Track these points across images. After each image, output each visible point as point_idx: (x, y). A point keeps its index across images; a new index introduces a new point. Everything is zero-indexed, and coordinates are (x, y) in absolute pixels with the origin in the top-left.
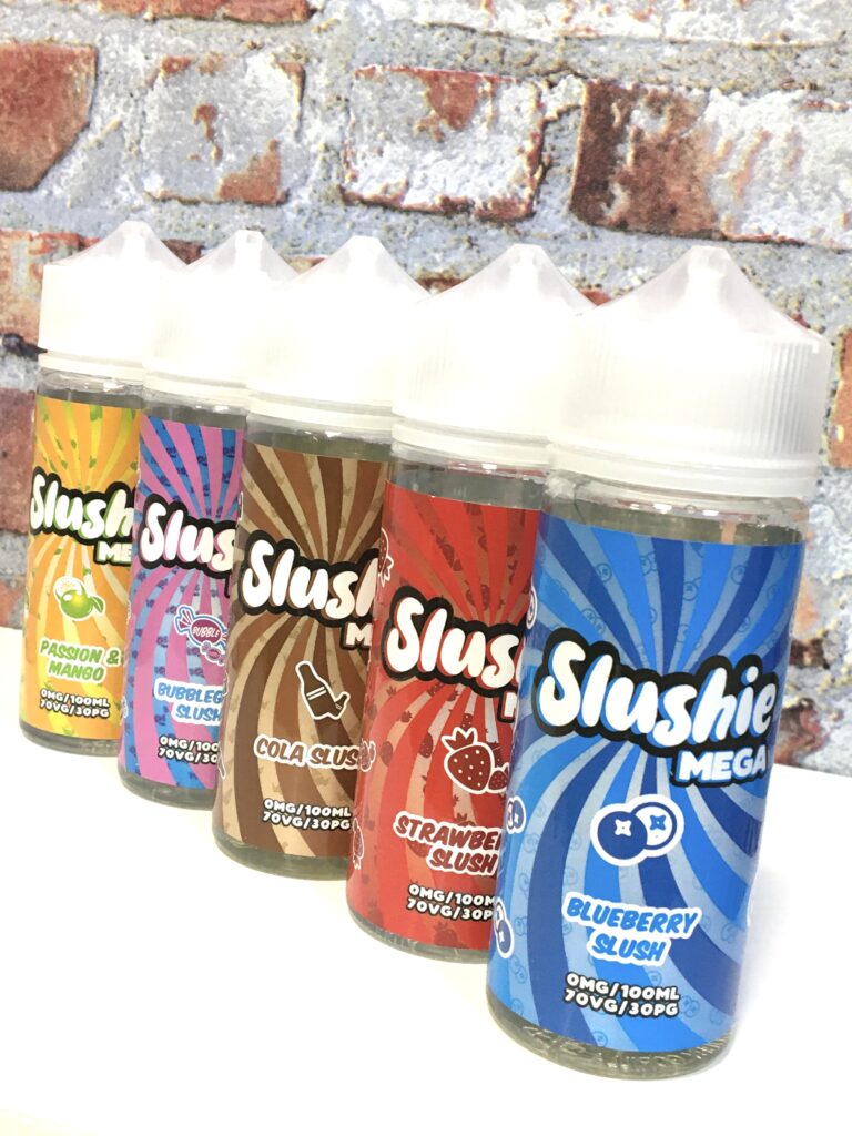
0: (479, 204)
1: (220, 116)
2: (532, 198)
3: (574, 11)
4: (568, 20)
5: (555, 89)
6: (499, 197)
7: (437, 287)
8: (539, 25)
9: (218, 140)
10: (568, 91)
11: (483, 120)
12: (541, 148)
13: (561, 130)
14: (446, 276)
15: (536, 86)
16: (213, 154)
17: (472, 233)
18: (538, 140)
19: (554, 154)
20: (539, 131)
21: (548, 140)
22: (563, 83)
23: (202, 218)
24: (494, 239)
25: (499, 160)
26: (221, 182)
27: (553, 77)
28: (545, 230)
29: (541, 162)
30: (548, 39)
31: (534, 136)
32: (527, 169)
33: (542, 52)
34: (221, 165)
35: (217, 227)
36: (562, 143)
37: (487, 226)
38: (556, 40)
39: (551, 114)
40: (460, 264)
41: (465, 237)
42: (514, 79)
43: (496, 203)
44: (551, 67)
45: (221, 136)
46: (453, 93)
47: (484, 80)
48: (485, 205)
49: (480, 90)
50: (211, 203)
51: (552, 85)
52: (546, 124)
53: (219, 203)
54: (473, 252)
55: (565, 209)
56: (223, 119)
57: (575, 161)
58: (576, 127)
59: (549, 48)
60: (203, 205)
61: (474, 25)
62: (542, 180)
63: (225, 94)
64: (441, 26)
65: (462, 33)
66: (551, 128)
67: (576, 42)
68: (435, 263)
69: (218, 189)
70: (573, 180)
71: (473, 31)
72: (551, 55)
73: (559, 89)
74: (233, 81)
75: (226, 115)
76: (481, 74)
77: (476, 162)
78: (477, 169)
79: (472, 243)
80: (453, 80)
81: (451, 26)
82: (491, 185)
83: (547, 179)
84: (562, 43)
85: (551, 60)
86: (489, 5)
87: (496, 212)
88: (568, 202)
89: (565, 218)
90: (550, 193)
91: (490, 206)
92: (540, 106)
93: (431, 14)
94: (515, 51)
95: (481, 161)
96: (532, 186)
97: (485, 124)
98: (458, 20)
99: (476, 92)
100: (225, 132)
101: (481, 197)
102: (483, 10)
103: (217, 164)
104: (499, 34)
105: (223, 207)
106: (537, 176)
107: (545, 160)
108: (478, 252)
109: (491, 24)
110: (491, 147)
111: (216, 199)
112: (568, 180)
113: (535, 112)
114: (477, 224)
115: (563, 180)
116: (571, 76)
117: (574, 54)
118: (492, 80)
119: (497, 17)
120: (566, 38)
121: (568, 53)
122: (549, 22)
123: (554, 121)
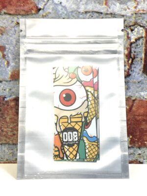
1: (7, 50)
2: (129, 69)
3: (138, 4)
4: (136, 7)
5: (133, 32)
8: (125, 10)
9: (7, 58)
10: (138, 32)
12: (130, 52)
13: (137, 45)
15: (127, 31)
16: (6, 63)
18: (129, 50)
19: (135, 54)
20: (129, 46)
21: (133, 49)
22: (136, 29)
23: (4, 87)
26: (10, 73)
27: (132, 28)
28: (135, 80)
30: (129, 14)
31: (127, 49)
32: (126, 60)
33: (128, 19)
34: (9, 67)
35: (10, 90)
36: (138, 50)
38: (132, 14)
39: (133, 40)
44: (131, 24)
45: (8, 57)
50: (7, 81)
51: (132, 30)
52: (131, 44)
53: (10, 81)
55: (141, 72)
56: (8, 50)
57: (143, 55)
58: (142, 44)
59: (130, 17)
60: (4, 82)
61: (102, 11)
62: (132, 63)
63: (8, 41)
64: (89, 12)
65: (98, 14)
66: (133, 45)
67: (140, 15)
69: (9, 76)
70: (143, 62)
71: (101, 13)
72: (131, 20)
73: (135, 32)
74: (11, 36)
75: (10, 49)
81: (92, 12)
83: (134, 62)
84: (134, 15)
85: (131, 22)
86: (106, 4)
88: (142, 70)
89: (142, 75)
90: (135, 67)
92: (129, 38)
93: (85, 8)
96: (128, 66)
98: (95, 10)
100: (10, 55)
102: (104, 6)
103: (8, 67)
104: (111, 14)
105: (12, 82)
106: (130, 62)
107: (132, 56)
109: (108, 10)
111: (9, 80)
112: (141, 62)
113: (127, 40)
115: (139, 63)
116: (139, 27)
117: (139, 19)
119: (110, 8)
120: (136, 14)
121: (137, 19)
122: (129, 9)
123: (134, 43)
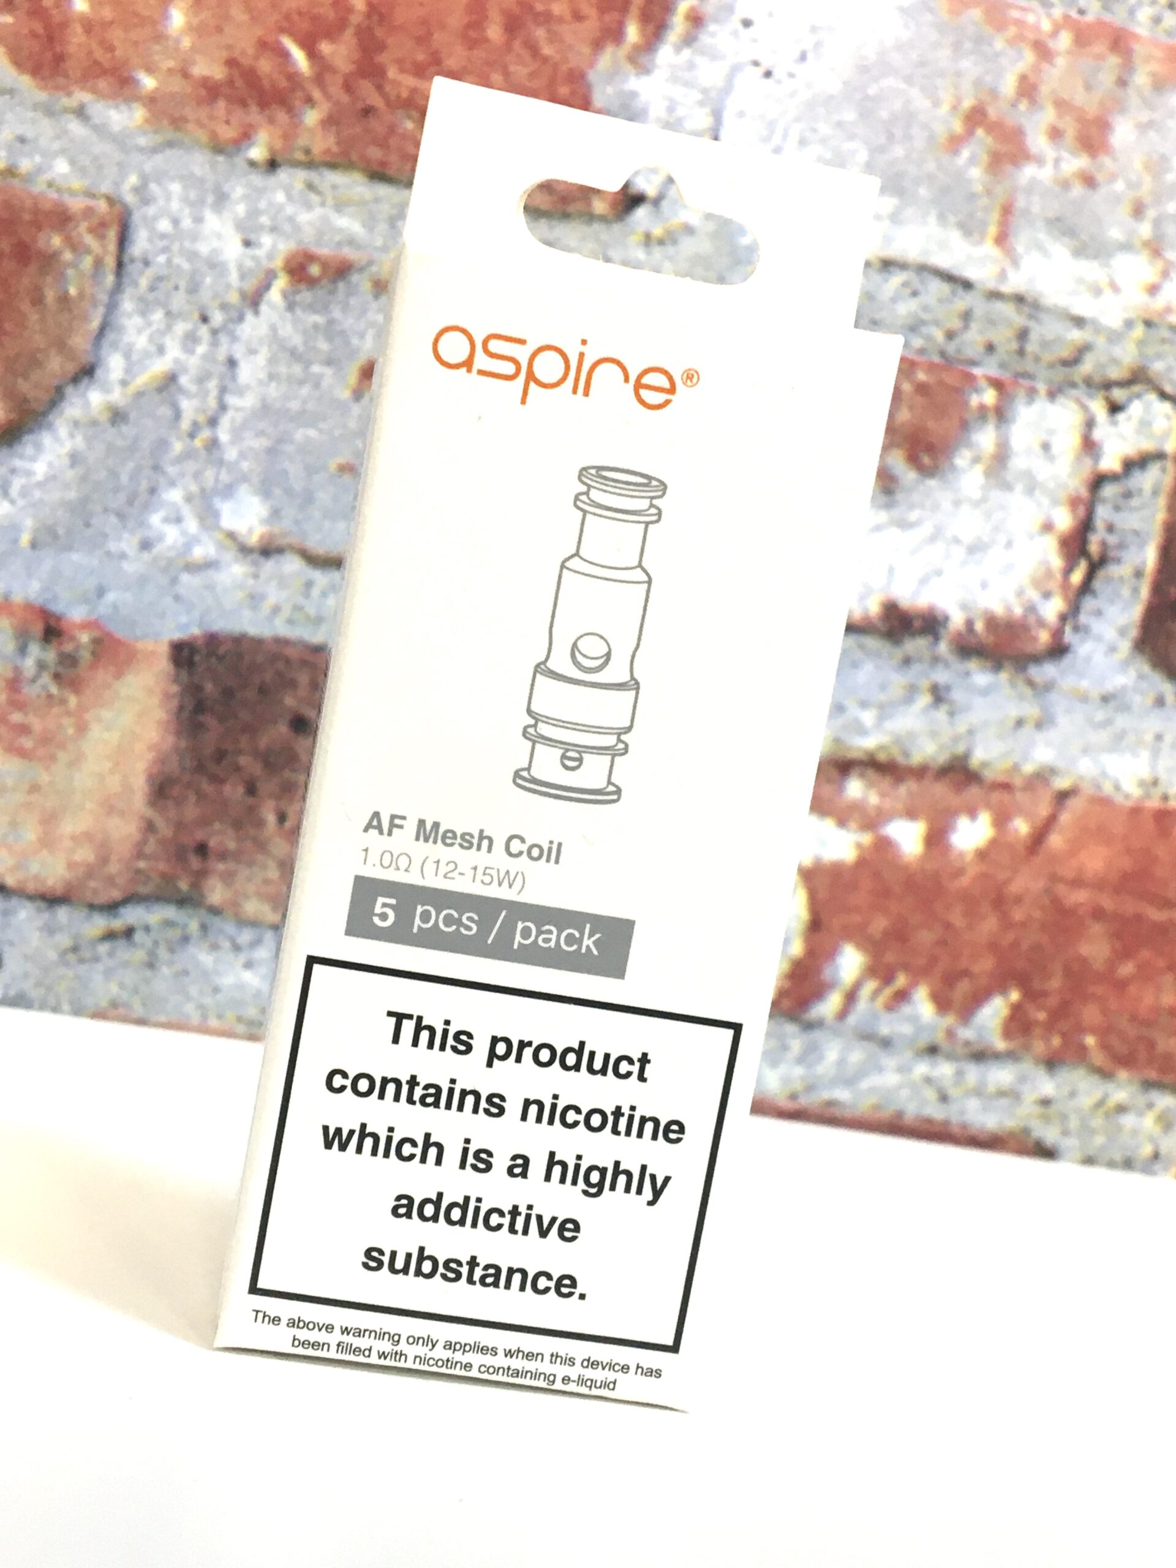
0: (957, 620)
2: (1063, 618)
3: (1165, 274)
4: (1153, 290)
5: (1121, 417)
6: (999, 610)
7: (862, 776)
8: (1097, 291)
10: (1145, 424)
11: (976, 460)
12: (1085, 526)
13: (1128, 495)
14: (882, 757)
15: (1084, 408)
17: (941, 676)
18: (1081, 511)
19: (1112, 540)
20: (1084, 493)
21: (1103, 513)
22: (1136, 409)
24: (985, 692)
25: (1002, 539)
27: (1118, 394)
28: (1085, 684)
29: (1083, 552)
30: (1113, 320)
31: (1074, 502)
32: (1057, 562)
33: (1100, 341)
36: (1128, 521)
37: (973, 665)
38: (1129, 324)
39: (1110, 462)
40: (912, 735)
41: (925, 684)
42: (1042, 387)
43: (992, 622)
44: (1114, 374)
46: (919, 400)
47: (983, 383)
48: (969, 624)
49: (974, 400)
51: (1115, 408)
52: (1098, 481)
54: (941, 715)
55: (1125, 646)
57: (1150, 556)
58: (1155, 493)
59: (1114, 337)
61: (970, 273)
62: (1086, 587)
64: (903, 266)
65: (945, 288)
66: (1109, 491)
67: (1165, 333)
68: (862, 731)
70: (1145, 592)
71: (967, 285)
72: (1117, 351)
73: (1129, 419)
76: (977, 371)
77: (957, 541)
78: (959, 552)
79: (939, 695)
80: (921, 376)
81: (925, 269)
82: (984, 585)
83: (1097, 584)
84: (1139, 331)
85: (1115, 361)
86: (1002, 239)
87: (990, 640)
88: (1134, 633)
89: (1125, 664)
90: (1099, 613)
91: (979, 626)
92: (1089, 446)
93: (887, 240)
94: (1050, 337)
95: (968, 539)
96: (1066, 598)
97: (979, 469)
98: (942, 261)
99: (966, 404)
101: (964, 607)
102: (989, 248)
104: (1019, 299)
106: (1077, 577)
107: (1094, 548)
108: (952, 714)
109: (1003, 276)
110: (988, 515)
112: (1136, 590)
113: (1078, 459)
114: (952, 658)
115: (1126, 592)
116: (1152, 397)
117: (1159, 356)
118: (998, 384)
119: (1015, 262)
120: (1148, 324)
121: (1150, 351)
122: (1115, 288)
123: (1114, 477)
